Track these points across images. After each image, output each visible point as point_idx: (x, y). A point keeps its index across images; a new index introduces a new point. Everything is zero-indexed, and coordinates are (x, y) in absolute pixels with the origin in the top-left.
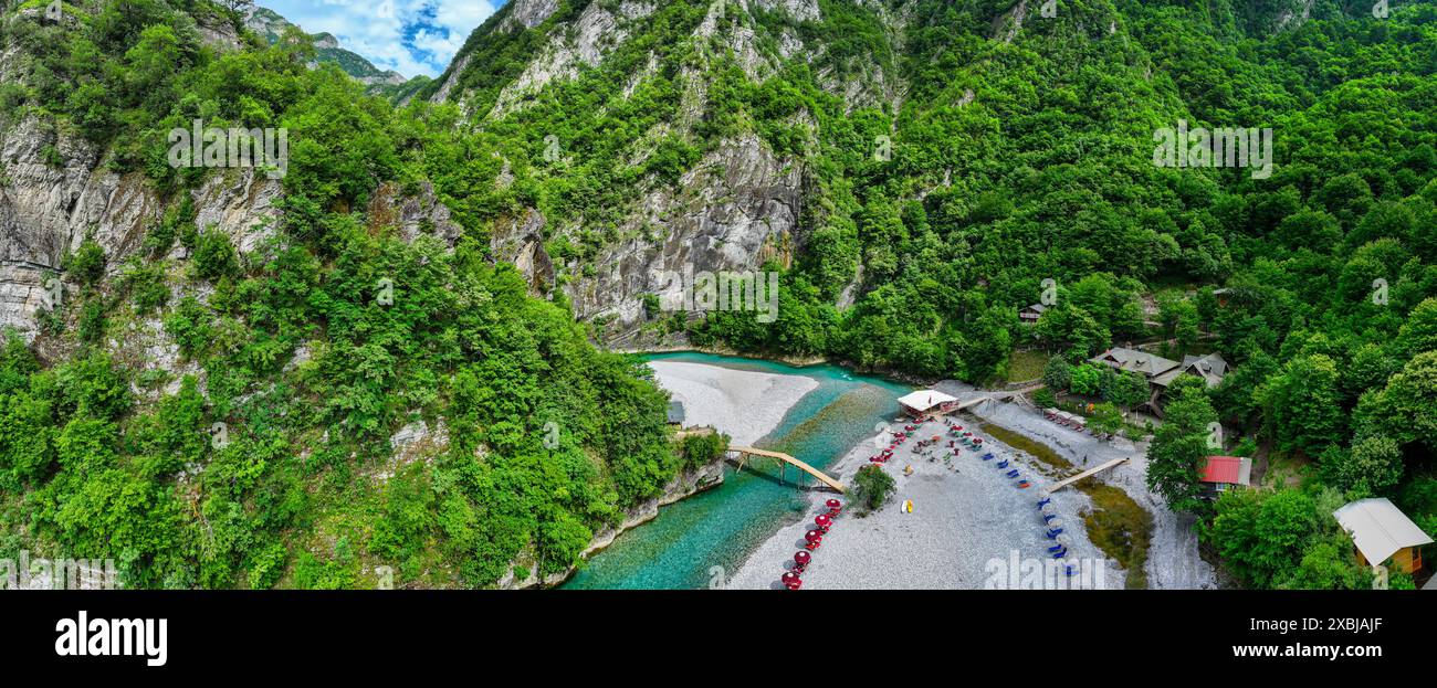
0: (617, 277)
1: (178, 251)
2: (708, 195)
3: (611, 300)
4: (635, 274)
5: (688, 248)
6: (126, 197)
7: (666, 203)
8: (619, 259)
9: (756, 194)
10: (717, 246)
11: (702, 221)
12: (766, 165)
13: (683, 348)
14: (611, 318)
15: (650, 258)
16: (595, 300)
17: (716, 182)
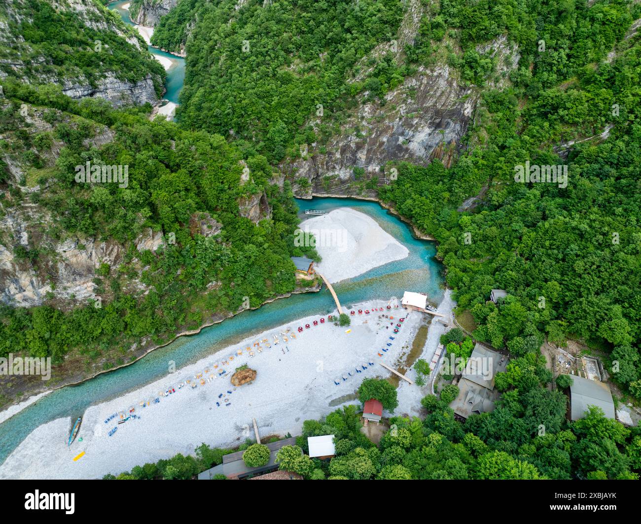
0: (338, 156)
1: (135, 260)
2: (402, 109)
3: (334, 168)
4: (349, 155)
5: (384, 143)
6: (111, 248)
7: (374, 111)
8: (340, 145)
9: (438, 113)
10: (404, 143)
11: (395, 127)
12: (450, 92)
13: (373, 199)
14: (333, 177)
15: (359, 147)
16: (325, 167)
17: (409, 101)
